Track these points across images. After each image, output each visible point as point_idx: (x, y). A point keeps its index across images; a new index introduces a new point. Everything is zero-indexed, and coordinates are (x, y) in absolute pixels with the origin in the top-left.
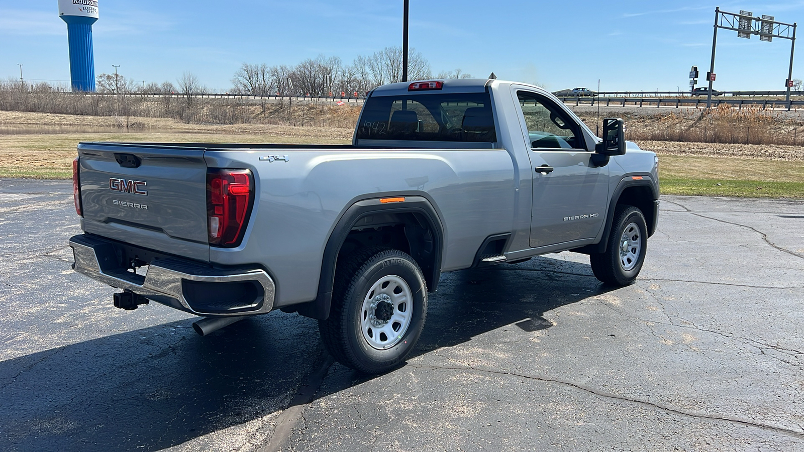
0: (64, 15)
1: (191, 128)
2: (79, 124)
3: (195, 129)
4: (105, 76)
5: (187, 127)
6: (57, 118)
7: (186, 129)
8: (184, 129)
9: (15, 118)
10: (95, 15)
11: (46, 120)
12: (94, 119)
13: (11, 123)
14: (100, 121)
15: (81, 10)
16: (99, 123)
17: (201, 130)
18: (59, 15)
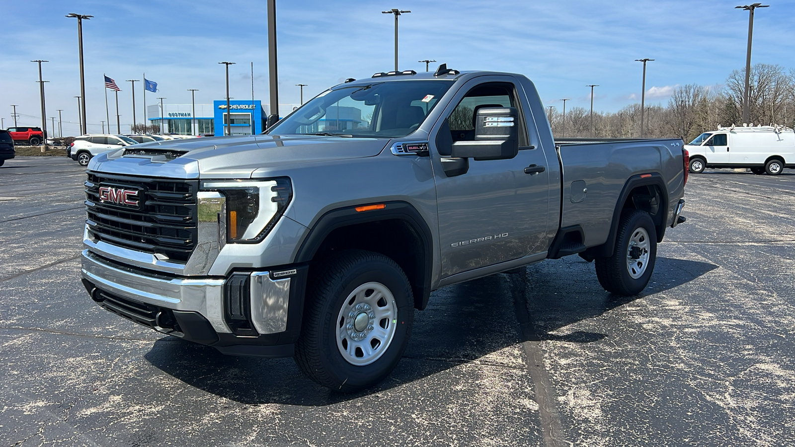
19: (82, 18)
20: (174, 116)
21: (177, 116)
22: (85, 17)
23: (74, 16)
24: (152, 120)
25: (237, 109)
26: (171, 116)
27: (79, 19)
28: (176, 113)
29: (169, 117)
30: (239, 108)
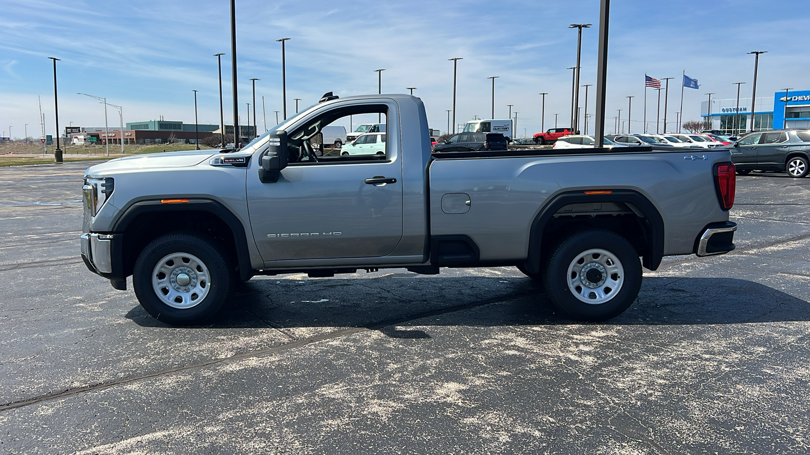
19: (583, 26)
20: (728, 111)
21: (731, 111)
22: (585, 26)
23: (575, 26)
24: (705, 117)
25: (804, 100)
26: (724, 111)
27: (579, 28)
28: (730, 109)
29: (723, 113)
30: (805, 99)
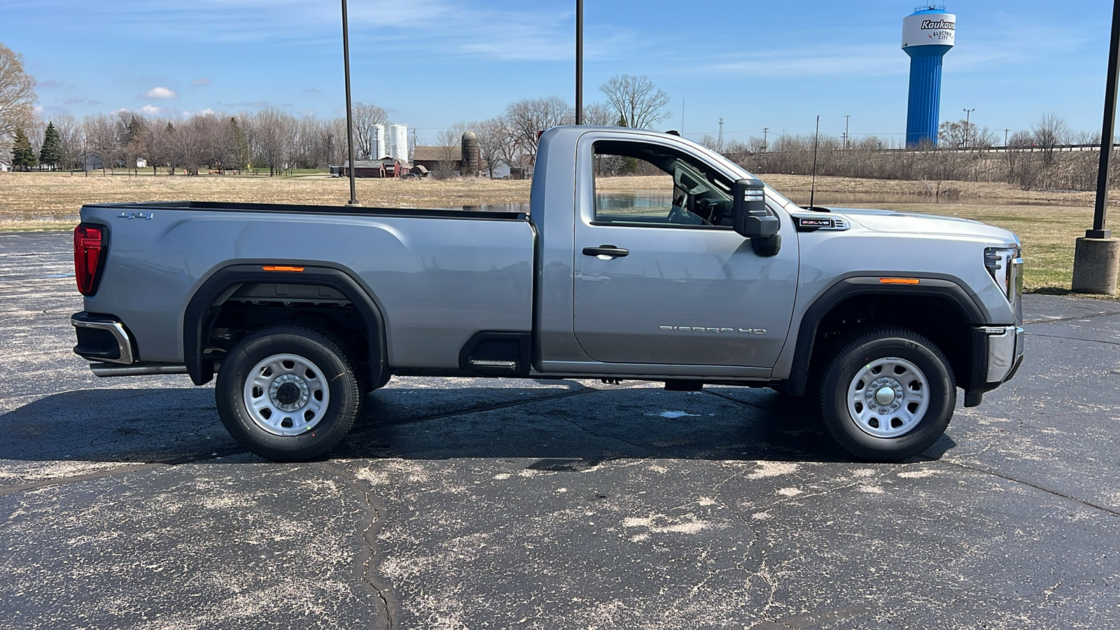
0: (908, 45)
1: (1026, 196)
2: (876, 191)
3: (1030, 199)
4: (949, 125)
5: (1020, 196)
6: (853, 183)
7: (1018, 198)
8: (1015, 198)
9: (804, 184)
10: (949, 41)
11: (839, 186)
12: (897, 185)
13: (798, 191)
14: (904, 187)
15: (930, 37)
16: (902, 189)
17: (1040, 199)
18: (901, 46)
